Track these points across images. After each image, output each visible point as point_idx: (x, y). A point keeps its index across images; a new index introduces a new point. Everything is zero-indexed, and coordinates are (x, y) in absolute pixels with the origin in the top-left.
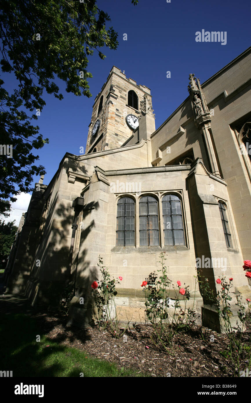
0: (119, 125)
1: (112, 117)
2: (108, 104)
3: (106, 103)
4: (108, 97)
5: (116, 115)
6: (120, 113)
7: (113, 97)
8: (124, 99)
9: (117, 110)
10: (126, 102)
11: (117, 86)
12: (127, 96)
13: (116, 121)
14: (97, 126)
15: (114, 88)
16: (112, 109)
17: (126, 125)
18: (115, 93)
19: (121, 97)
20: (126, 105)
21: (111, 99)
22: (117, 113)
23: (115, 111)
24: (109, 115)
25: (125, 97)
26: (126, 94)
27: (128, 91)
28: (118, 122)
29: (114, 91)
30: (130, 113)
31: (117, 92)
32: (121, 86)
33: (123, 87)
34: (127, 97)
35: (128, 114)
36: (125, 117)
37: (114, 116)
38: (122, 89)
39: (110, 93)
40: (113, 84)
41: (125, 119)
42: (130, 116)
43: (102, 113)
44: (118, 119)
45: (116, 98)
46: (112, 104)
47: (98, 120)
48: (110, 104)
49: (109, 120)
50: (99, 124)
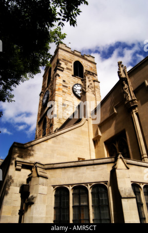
0: (67, 95)
1: (59, 89)
2: (56, 76)
3: (53, 75)
4: (55, 70)
5: (63, 86)
6: (67, 84)
7: (60, 70)
8: (70, 70)
9: (64, 81)
10: (72, 72)
11: (63, 59)
12: (73, 66)
13: (63, 91)
14: (46, 96)
15: (60, 62)
16: (59, 81)
17: (73, 95)
18: (62, 66)
19: (67, 69)
20: (72, 76)
21: (58, 72)
22: (64, 84)
23: (62, 82)
24: (57, 88)
25: (71, 68)
26: (71, 66)
27: (73, 63)
28: (65, 93)
29: (61, 64)
32: (66, 59)
33: (69, 60)
35: (75, 83)
36: (72, 87)
37: (61, 87)
39: (57, 66)
40: (59, 58)
42: (76, 86)
43: (51, 84)
44: (65, 89)
45: (62, 71)
46: (59, 76)
47: (47, 91)
49: (56, 92)
50: (48, 95)
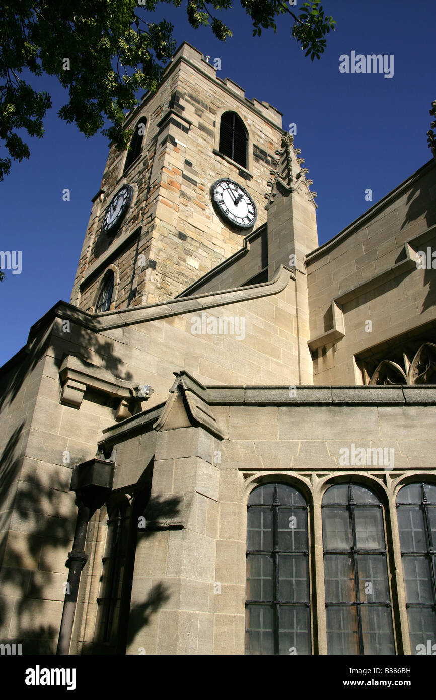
0: (191, 207)
1: (171, 183)
2: (164, 143)
3: (155, 139)
4: (163, 125)
5: (185, 177)
6: (196, 173)
7: (178, 125)
8: (210, 133)
9: (188, 163)
10: (216, 142)
11: (191, 96)
12: (218, 125)
13: (183, 194)
14: (120, 203)
15: (182, 102)
16: (172, 159)
17: (211, 209)
18: (185, 114)
19: (202, 128)
20: (214, 152)
21: (173, 130)
22: (186, 173)
23: (181, 165)
24: (165, 178)
25: (211, 127)
26: (214, 121)
27: (220, 113)
28: (189, 199)
29: (183, 108)
30: (225, 176)
31: (189, 113)
32: (201, 97)
33: (208, 102)
34: (217, 130)
35: (219, 178)
36: (210, 185)
37: (179, 179)
38: (206, 107)
39: (171, 112)
40: (180, 89)
41: (208, 190)
42: (224, 185)
43: (141, 167)
44: (188, 190)
45: (186, 130)
46: (175, 144)
47: (124, 187)
48: (169, 144)
49: (162, 191)
50: (129, 200)
